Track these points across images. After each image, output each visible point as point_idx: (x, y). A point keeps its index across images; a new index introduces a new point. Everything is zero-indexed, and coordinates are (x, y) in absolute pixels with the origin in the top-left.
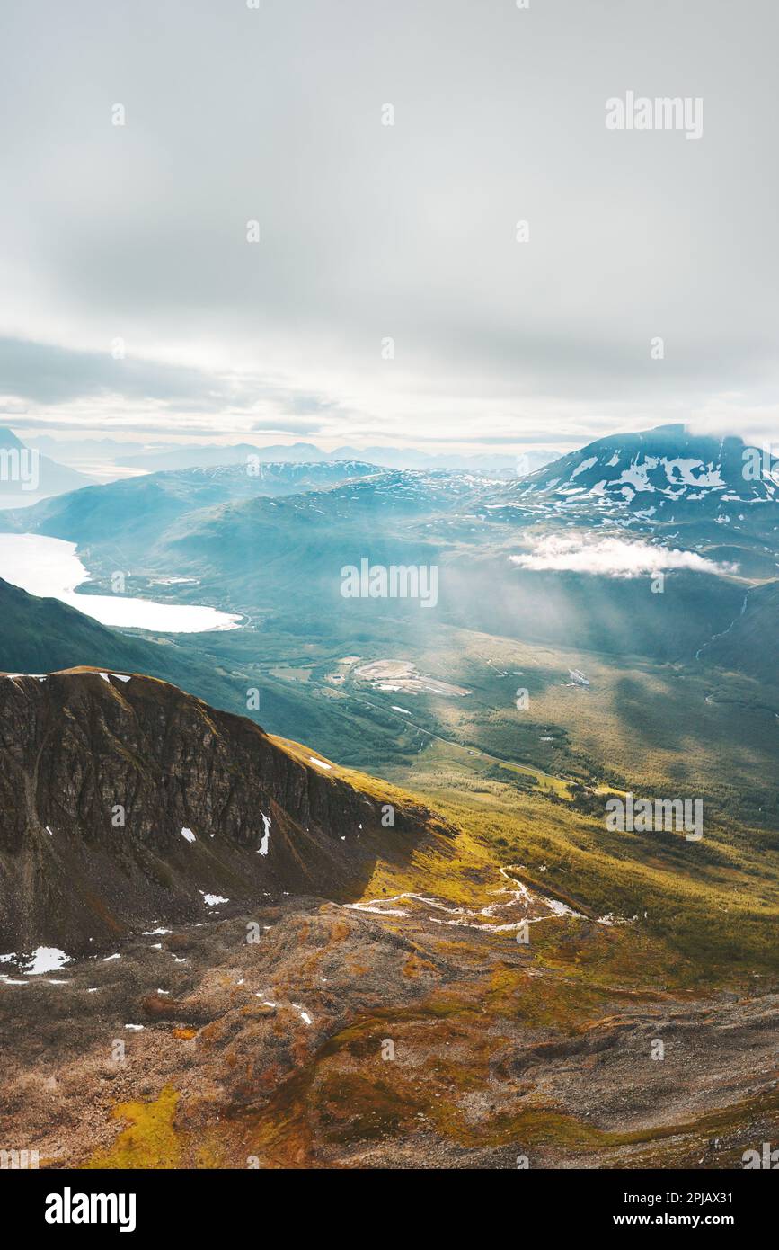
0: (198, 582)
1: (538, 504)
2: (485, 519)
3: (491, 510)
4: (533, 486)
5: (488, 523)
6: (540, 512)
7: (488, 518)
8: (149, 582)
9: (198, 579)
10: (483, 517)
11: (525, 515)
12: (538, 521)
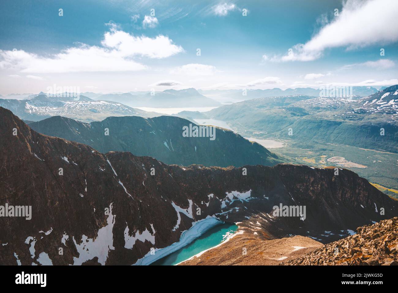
0: (267, 133)
1: (371, 108)
2: (354, 113)
3: (356, 110)
4: (367, 102)
5: (355, 114)
6: (373, 110)
7: (355, 113)
8: (253, 133)
9: (266, 132)
10: (353, 112)
11: (368, 111)
12: (373, 113)
